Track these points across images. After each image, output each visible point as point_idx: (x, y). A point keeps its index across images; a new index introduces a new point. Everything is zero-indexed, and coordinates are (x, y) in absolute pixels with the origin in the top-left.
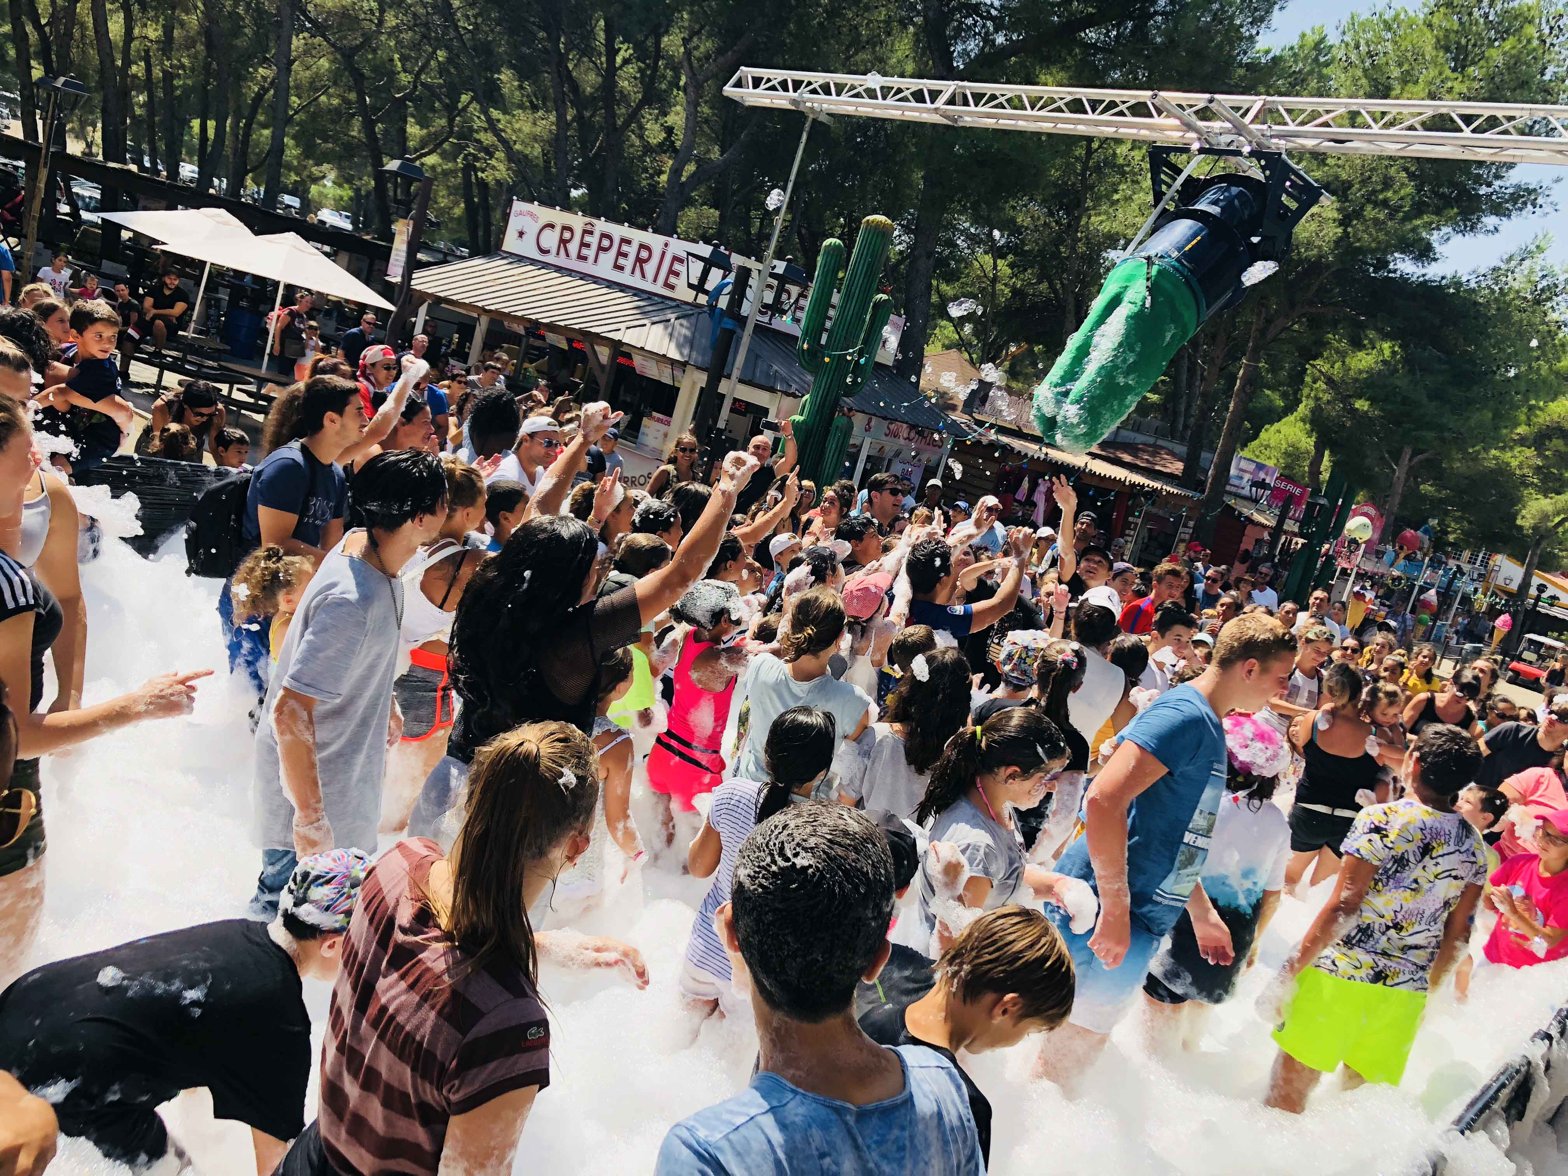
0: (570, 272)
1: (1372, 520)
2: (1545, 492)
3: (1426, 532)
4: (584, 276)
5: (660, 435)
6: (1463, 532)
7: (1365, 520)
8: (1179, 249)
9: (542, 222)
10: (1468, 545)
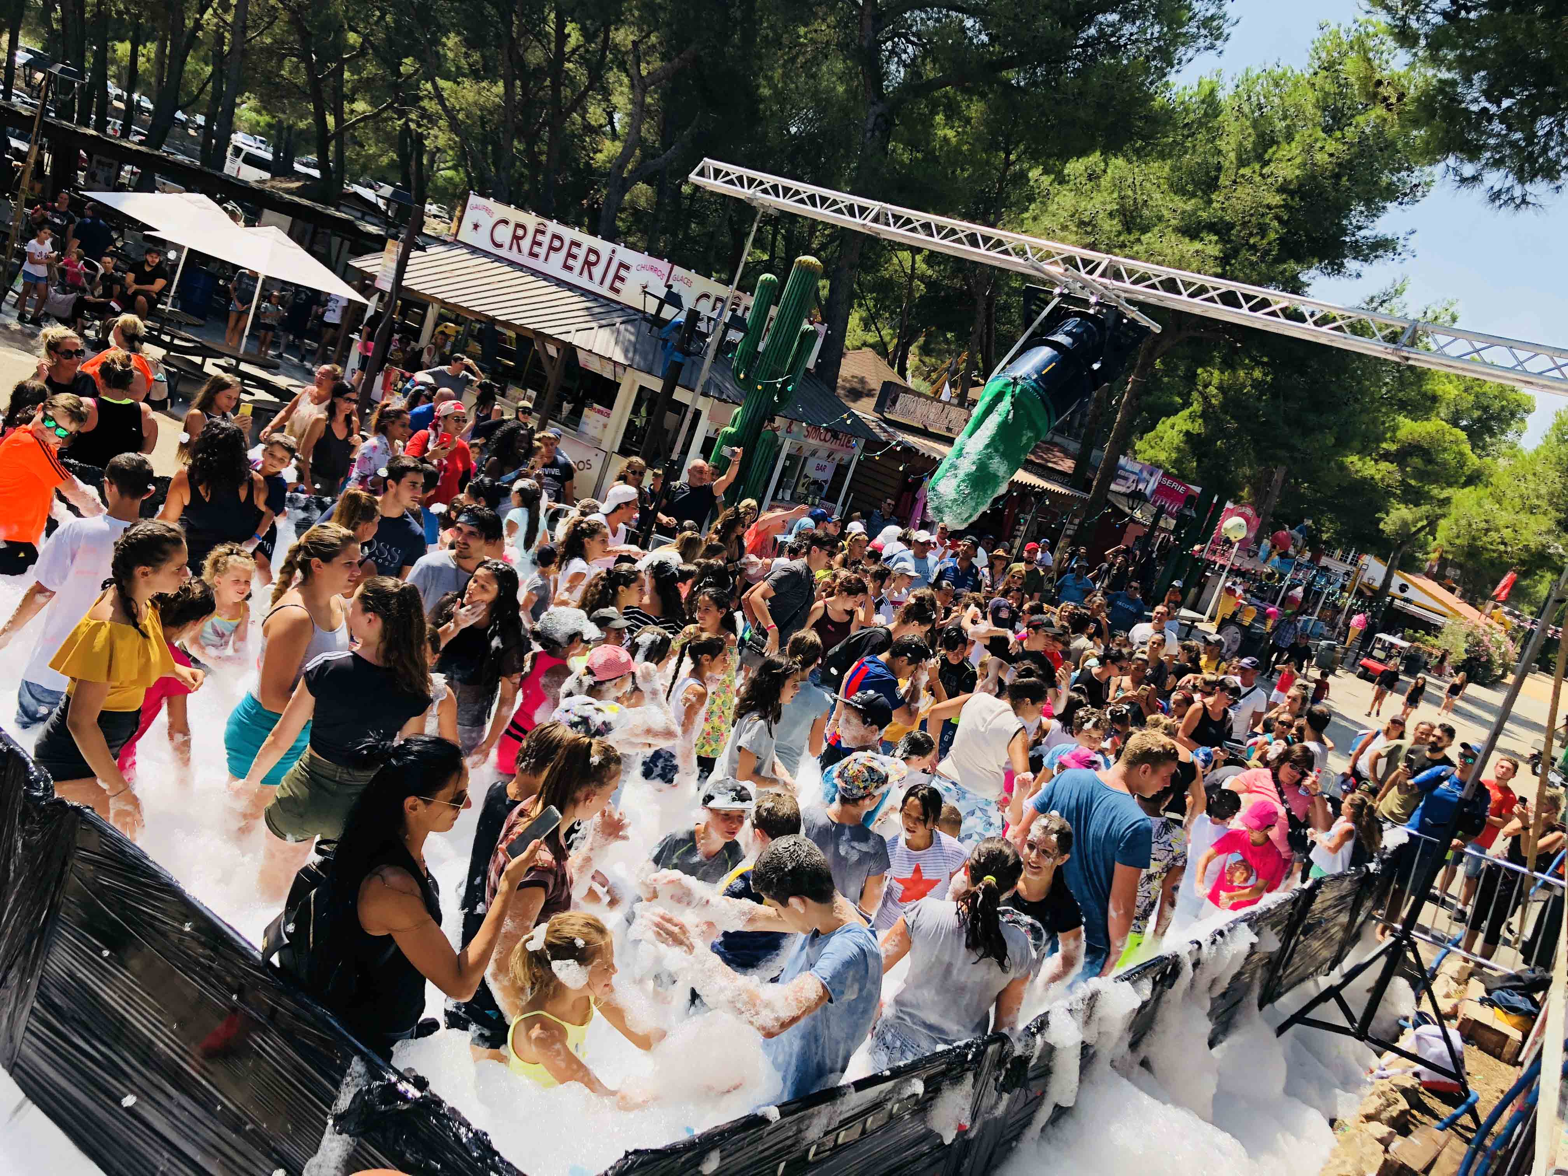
0: (521, 267)
1: (1247, 520)
2: (1406, 502)
3: (1300, 531)
4: (535, 273)
5: (600, 424)
6: (1336, 532)
7: (1241, 521)
8: (1039, 372)
9: (496, 218)
10: (1340, 545)
